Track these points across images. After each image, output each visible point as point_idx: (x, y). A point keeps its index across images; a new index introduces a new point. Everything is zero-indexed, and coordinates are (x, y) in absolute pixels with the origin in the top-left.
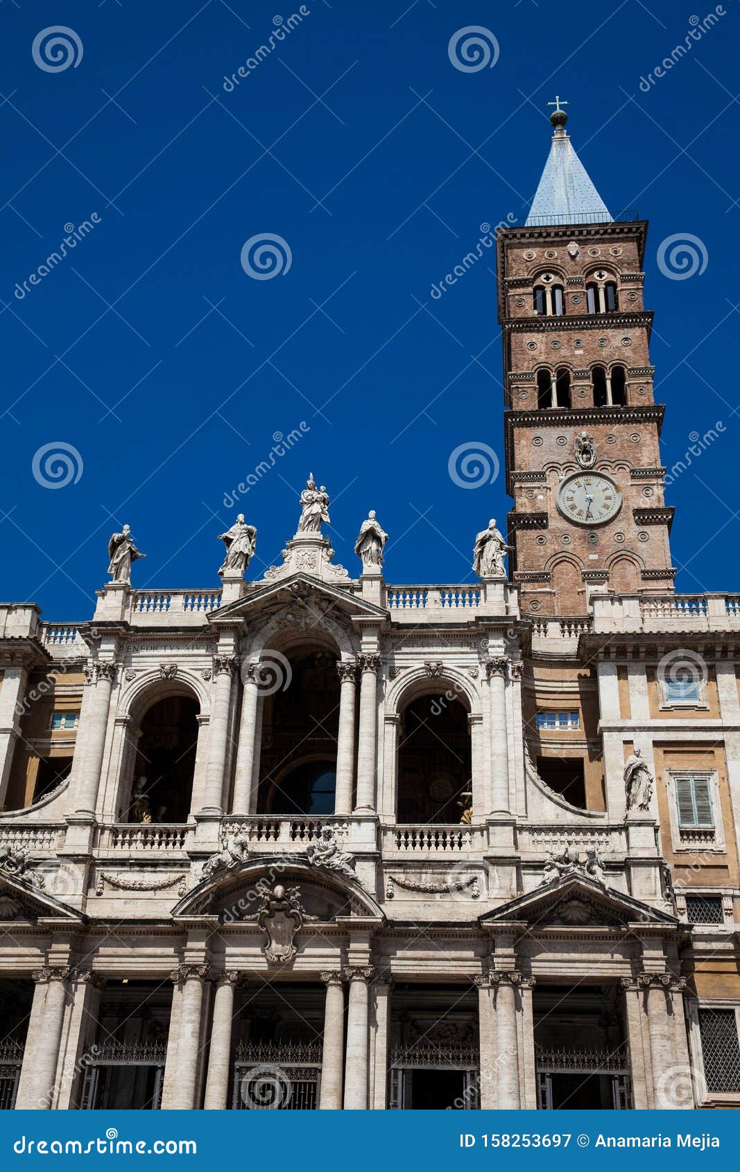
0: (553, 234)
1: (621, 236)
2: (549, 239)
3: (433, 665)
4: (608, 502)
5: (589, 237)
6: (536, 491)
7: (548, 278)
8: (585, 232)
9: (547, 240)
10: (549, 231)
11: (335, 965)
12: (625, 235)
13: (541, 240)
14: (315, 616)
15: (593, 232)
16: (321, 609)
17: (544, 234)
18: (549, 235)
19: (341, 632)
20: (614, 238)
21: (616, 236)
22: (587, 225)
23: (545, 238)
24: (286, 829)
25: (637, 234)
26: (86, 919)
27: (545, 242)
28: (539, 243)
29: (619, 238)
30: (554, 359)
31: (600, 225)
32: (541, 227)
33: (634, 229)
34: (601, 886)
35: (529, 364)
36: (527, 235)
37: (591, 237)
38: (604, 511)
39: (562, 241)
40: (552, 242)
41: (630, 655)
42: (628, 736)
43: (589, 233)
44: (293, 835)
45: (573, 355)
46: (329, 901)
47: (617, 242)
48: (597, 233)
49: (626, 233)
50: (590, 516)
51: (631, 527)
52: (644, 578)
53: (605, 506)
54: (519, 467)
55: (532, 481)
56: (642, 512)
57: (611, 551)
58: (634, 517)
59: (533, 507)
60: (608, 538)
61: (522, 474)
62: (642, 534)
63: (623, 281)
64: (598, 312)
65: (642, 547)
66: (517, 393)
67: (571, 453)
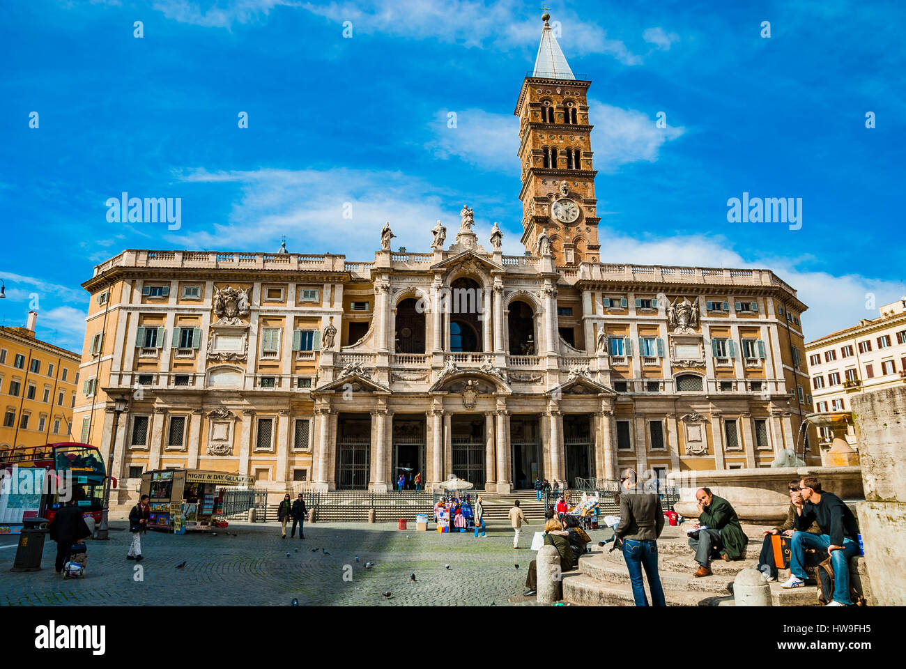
0: (550, 82)
2: (548, 84)
3: (523, 291)
4: (574, 213)
5: (566, 86)
6: (544, 206)
7: (547, 103)
8: (562, 83)
11: (490, 408)
13: (545, 84)
14: (473, 268)
15: (567, 83)
16: (476, 265)
17: (546, 82)
18: (548, 82)
19: (484, 275)
20: (577, 88)
22: (565, 80)
24: (470, 358)
25: (587, 87)
26: (392, 392)
30: (550, 145)
31: (571, 81)
33: (585, 84)
34: (590, 381)
35: (540, 145)
36: (539, 81)
38: (572, 217)
39: (554, 86)
40: (550, 86)
41: (596, 289)
42: (595, 321)
43: (564, 83)
44: (473, 360)
45: (559, 143)
46: (486, 385)
48: (569, 84)
49: (577, 85)
50: (567, 219)
51: (583, 226)
52: (588, 248)
53: (573, 215)
54: (536, 194)
55: (542, 201)
56: (587, 219)
57: (575, 235)
58: (584, 221)
59: (543, 213)
60: (573, 230)
61: (538, 198)
62: (587, 229)
63: (580, 109)
64: (569, 123)
65: (587, 234)
66: (536, 159)
67: (559, 189)
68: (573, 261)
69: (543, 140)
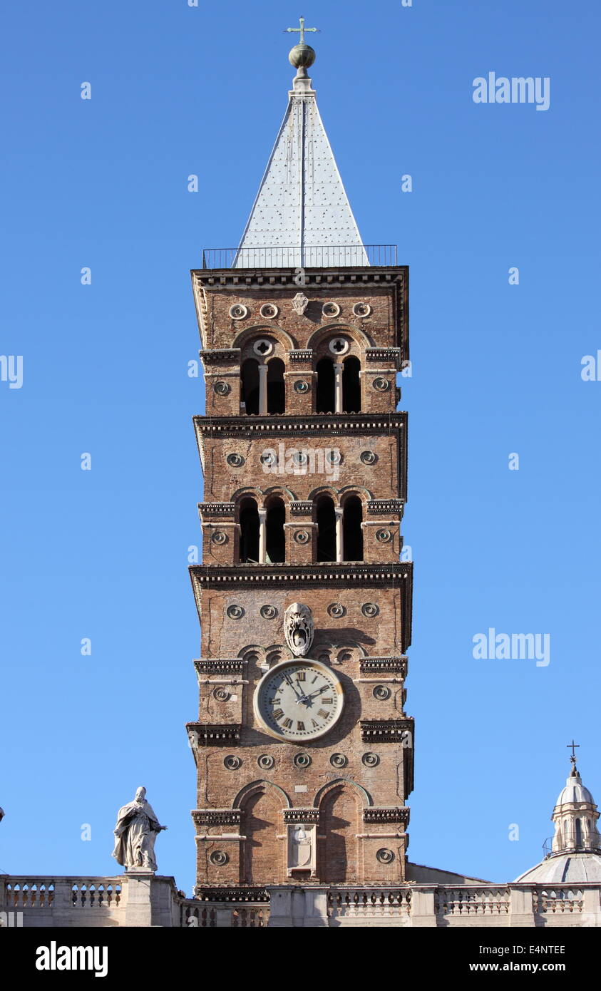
0: (272, 280)
1: (370, 285)
2: (267, 286)
5: (325, 285)
6: (228, 690)
7: (262, 348)
8: (318, 279)
9: (263, 287)
10: (267, 275)
12: (376, 285)
13: (256, 287)
15: (330, 279)
17: (260, 280)
18: (266, 280)
20: (360, 288)
21: (362, 285)
22: (322, 269)
23: (261, 284)
25: (392, 284)
27: (261, 290)
28: (253, 290)
29: (366, 288)
32: (255, 269)
33: (388, 278)
35: (228, 488)
36: (236, 280)
37: (328, 286)
38: (320, 720)
39: (286, 290)
40: (273, 290)
43: (324, 279)
45: (291, 477)
47: (365, 295)
48: (336, 279)
49: (377, 282)
50: (301, 726)
51: (353, 745)
52: (367, 821)
53: (321, 713)
54: (207, 651)
55: (224, 673)
56: (369, 725)
57: (325, 779)
58: (358, 732)
59: (225, 714)
60: (321, 757)
61: (211, 664)
62: (366, 757)
63: (370, 359)
64: (333, 409)
65: (367, 773)
66: (211, 537)
67: (280, 631)
68: (313, 866)
69: (239, 471)
